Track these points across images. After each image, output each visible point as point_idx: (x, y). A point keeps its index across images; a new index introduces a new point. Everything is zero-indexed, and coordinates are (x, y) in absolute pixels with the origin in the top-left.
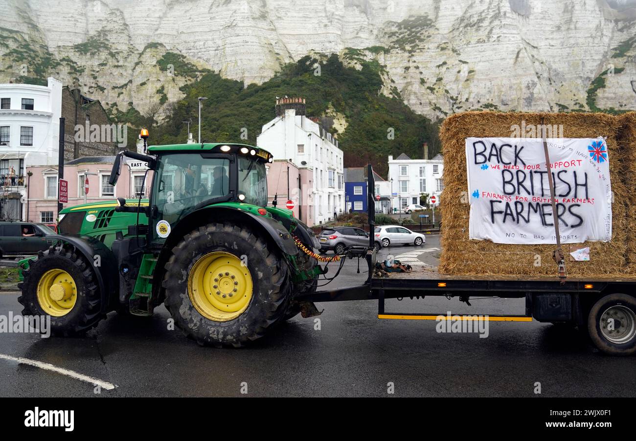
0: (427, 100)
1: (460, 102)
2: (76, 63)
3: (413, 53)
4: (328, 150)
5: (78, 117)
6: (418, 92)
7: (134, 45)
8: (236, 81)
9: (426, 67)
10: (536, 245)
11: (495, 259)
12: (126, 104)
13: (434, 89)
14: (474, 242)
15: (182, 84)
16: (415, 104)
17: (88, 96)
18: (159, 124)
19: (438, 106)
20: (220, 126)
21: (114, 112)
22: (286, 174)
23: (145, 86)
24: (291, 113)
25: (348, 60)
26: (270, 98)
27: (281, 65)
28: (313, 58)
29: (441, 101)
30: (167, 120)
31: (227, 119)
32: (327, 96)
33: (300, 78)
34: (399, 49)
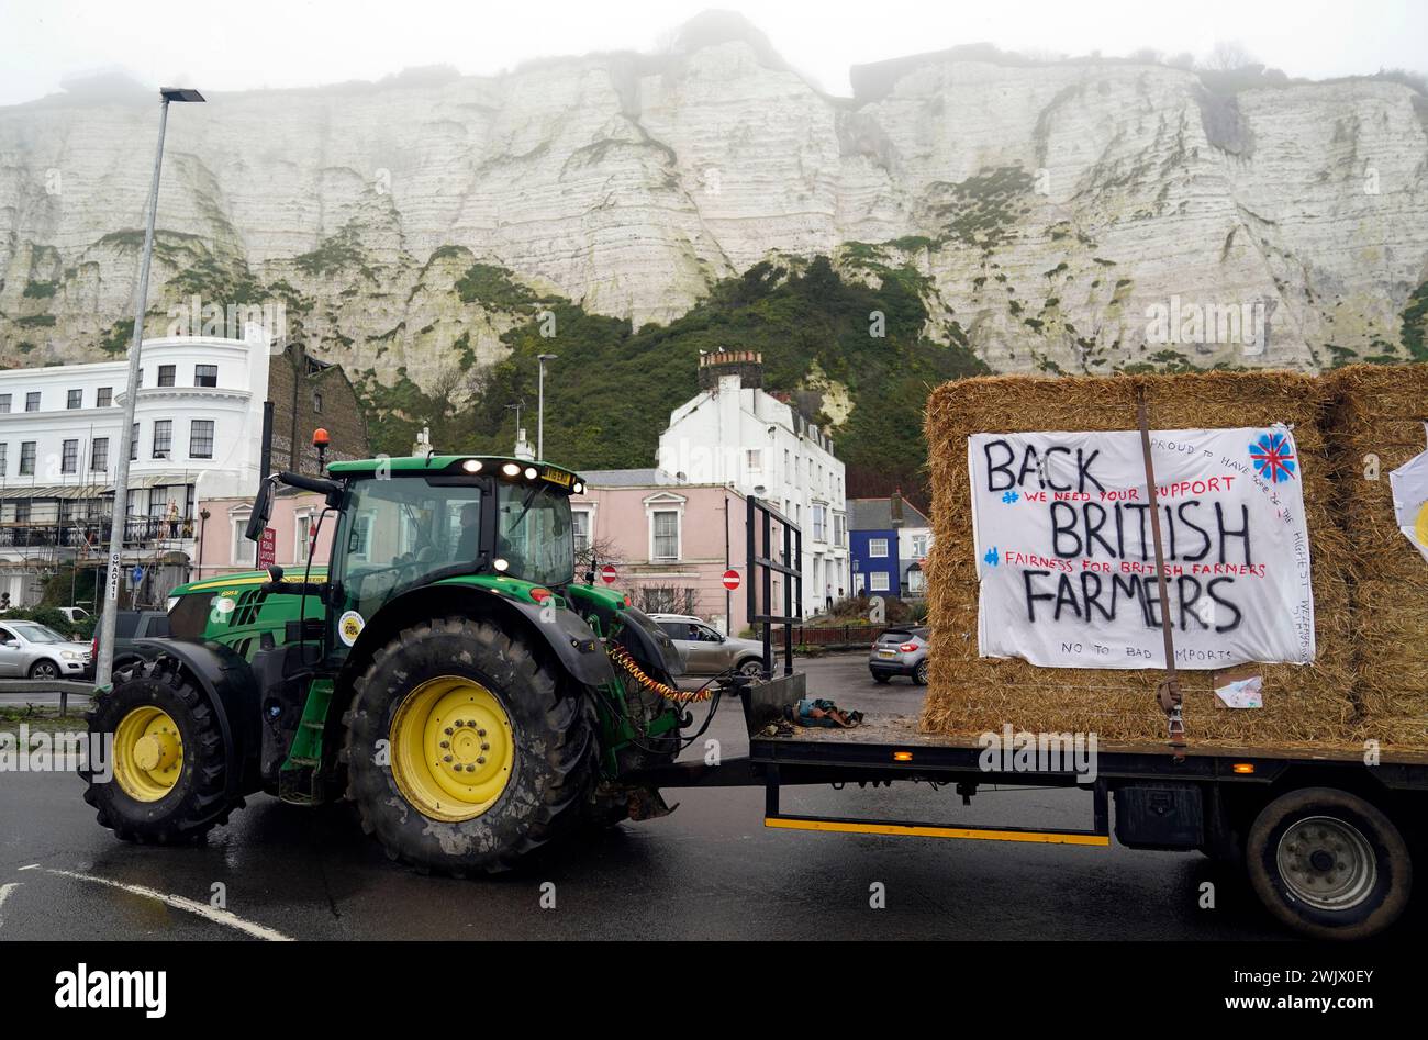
0: (1027, 349)
1: (1101, 350)
2: (298, 292)
3: (992, 249)
4: (811, 461)
5: (299, 398)
6: (1005, 331)
7: (410, 252)
8: (616, 320)
9: (1021, 277)
10: (1132, 671)
11: (1037, 702)
12: (392, 370)
13: (1042, 324)
14: (990, 662)
15: (504, 329)
16: (1001, 358)
17: (319, 357)
18: (458, 412)
19: (1050, 359)
20: (581, 413)
21: (370, 387)
22: (723, 512)
23: (432, 333)
24: (731, 383)
25: (850, 268)
26: (688, 353)
27: (708, 282)
28: (775, 267)
29: (1058, 349)
30: (474, 403)
31: (598, 400)
32: (808, 347)
33: (750, 309)
34: (962, 240)
